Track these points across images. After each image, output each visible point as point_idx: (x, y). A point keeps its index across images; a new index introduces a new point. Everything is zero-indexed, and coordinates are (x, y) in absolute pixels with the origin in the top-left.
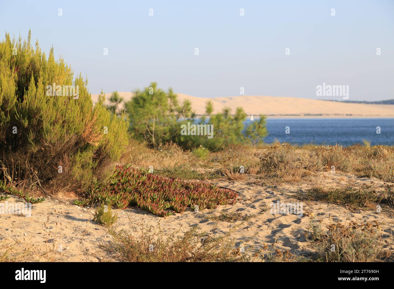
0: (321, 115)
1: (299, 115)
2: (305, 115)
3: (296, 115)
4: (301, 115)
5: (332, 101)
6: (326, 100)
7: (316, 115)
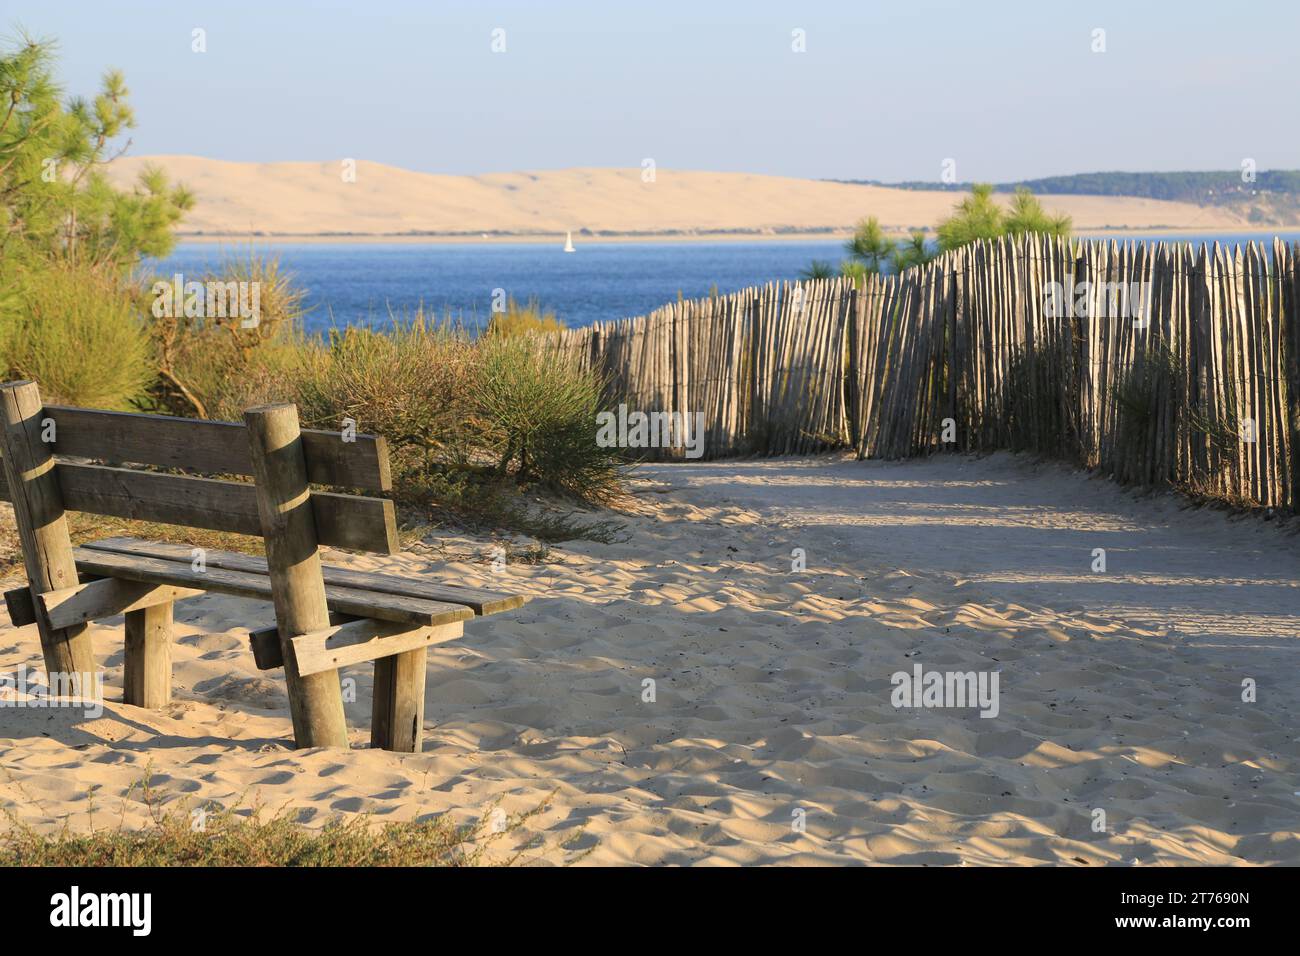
0: (828, 230)
1: (759, 232)
2: (779, 231)
3: (750, 232)
4: (764, 231)
5: (865, 183)
6: (846, 182)
7: (813, 231)
